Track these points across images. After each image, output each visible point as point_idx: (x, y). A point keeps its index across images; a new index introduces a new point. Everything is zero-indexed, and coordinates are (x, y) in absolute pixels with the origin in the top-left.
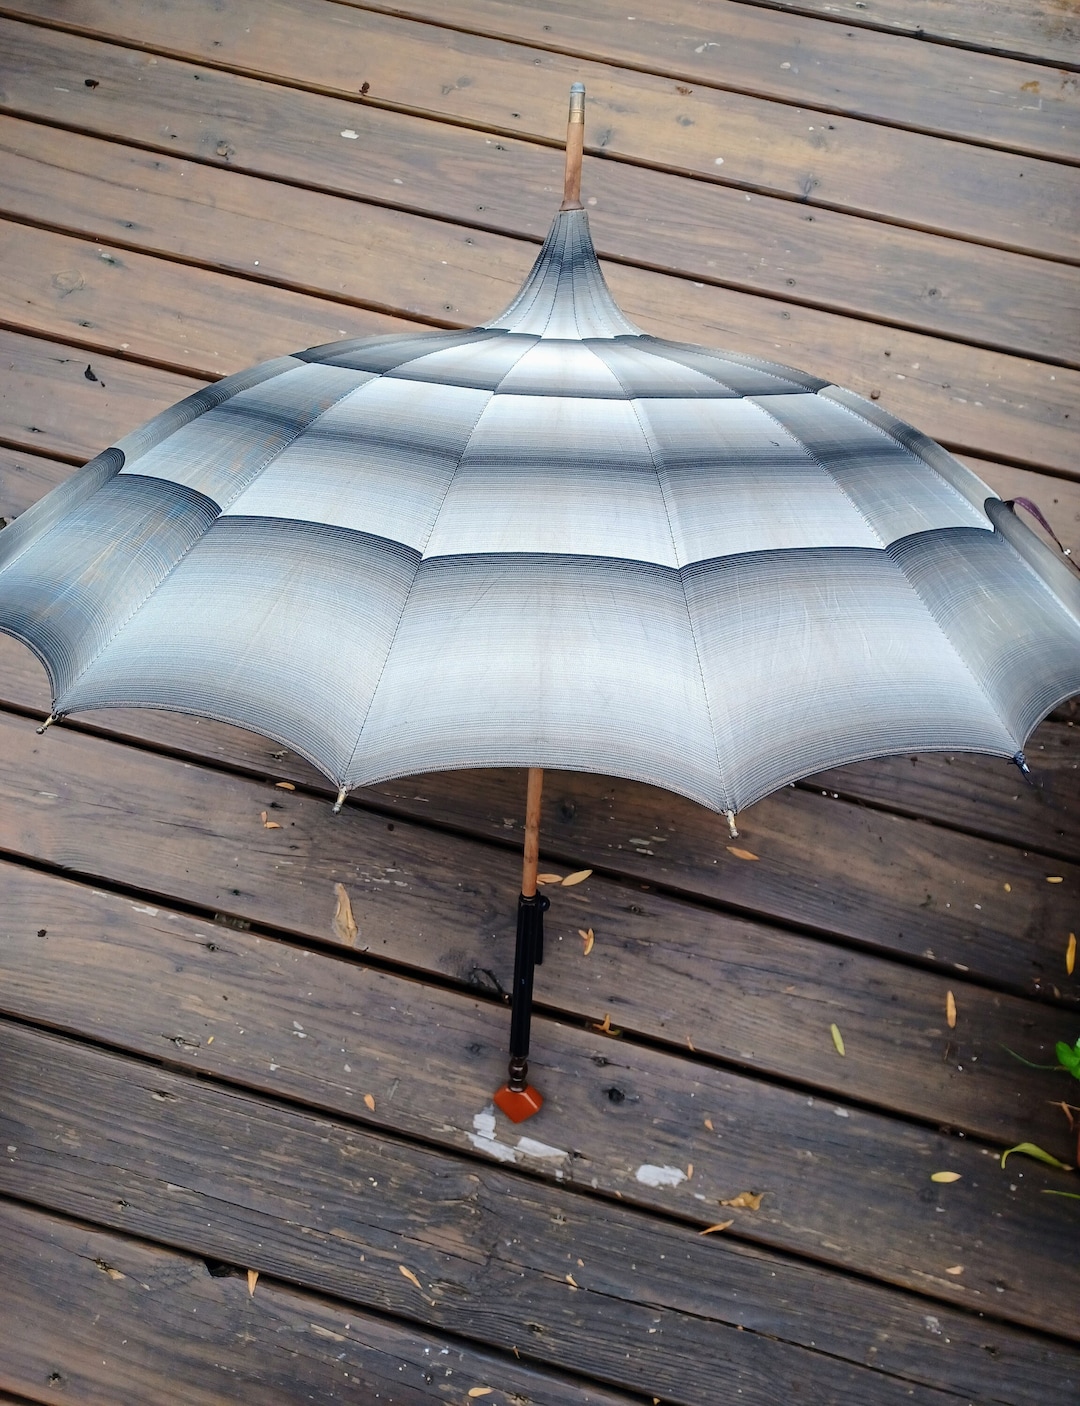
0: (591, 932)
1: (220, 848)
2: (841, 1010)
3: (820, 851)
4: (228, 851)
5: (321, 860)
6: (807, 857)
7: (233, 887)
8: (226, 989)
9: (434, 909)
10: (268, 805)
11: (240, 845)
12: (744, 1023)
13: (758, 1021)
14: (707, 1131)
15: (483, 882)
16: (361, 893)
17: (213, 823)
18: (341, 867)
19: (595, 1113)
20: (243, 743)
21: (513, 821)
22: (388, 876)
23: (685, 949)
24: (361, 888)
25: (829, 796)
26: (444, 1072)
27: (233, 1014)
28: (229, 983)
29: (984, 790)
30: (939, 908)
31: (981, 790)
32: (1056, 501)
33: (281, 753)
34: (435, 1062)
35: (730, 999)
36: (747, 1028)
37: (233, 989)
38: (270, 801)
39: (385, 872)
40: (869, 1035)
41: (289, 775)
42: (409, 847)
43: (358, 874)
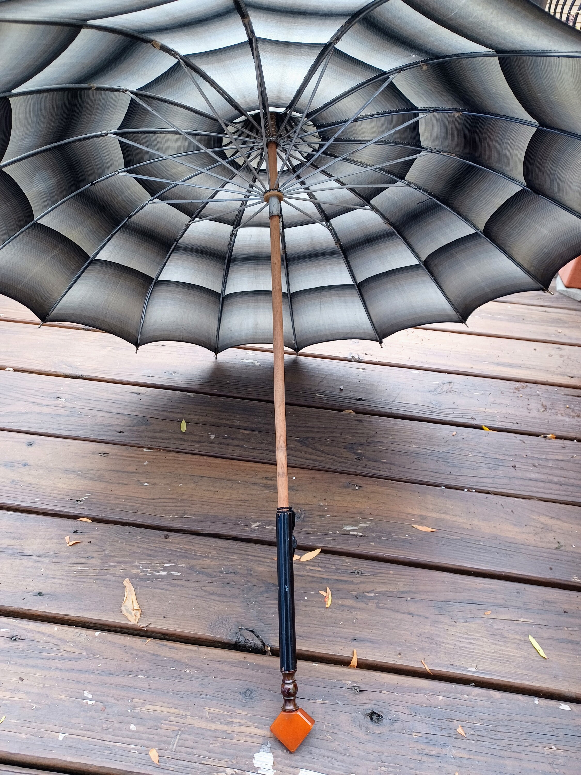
0: (328, 590)
1: (30, 564)
2: (531, 624)
3: (476, 522)
4: (36, 565)
5: (111, 564)
6: (469, 527)
7: (37, 591)
8: (22, 671)
9: (203, 588)
10: (70, 532)
11: (47, 560)
12: (462, 645)
13: (472, 641)
14: (462, 738)
15: (240, 565)
16: (143, 584)
17: (26, 547)
18: (128, 567)
19: (361, 734)
20: (54, 495)
21: (258, 524)
22: (165, 569)
23: (403, 595)
24: (145, 579)
25: (469, 490)
26: (222, 720)
27: (27, 693)
28: (27, 666)
29: (564, 479)
30: (568, 549)
31: (562, 479)
32: (535, 350)
33: (83, 498)
34: (214, 710)
35: (446, 627)
36: (465, 647)
37: (29, 670)
38: (73, 529)
39: (163, 567)
40: (560, 640)
41: (88, 511)
42: (181, 549)
43: (142, 570)
